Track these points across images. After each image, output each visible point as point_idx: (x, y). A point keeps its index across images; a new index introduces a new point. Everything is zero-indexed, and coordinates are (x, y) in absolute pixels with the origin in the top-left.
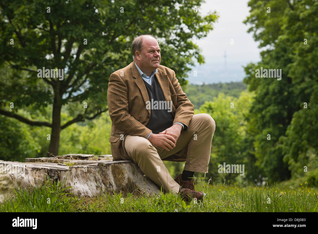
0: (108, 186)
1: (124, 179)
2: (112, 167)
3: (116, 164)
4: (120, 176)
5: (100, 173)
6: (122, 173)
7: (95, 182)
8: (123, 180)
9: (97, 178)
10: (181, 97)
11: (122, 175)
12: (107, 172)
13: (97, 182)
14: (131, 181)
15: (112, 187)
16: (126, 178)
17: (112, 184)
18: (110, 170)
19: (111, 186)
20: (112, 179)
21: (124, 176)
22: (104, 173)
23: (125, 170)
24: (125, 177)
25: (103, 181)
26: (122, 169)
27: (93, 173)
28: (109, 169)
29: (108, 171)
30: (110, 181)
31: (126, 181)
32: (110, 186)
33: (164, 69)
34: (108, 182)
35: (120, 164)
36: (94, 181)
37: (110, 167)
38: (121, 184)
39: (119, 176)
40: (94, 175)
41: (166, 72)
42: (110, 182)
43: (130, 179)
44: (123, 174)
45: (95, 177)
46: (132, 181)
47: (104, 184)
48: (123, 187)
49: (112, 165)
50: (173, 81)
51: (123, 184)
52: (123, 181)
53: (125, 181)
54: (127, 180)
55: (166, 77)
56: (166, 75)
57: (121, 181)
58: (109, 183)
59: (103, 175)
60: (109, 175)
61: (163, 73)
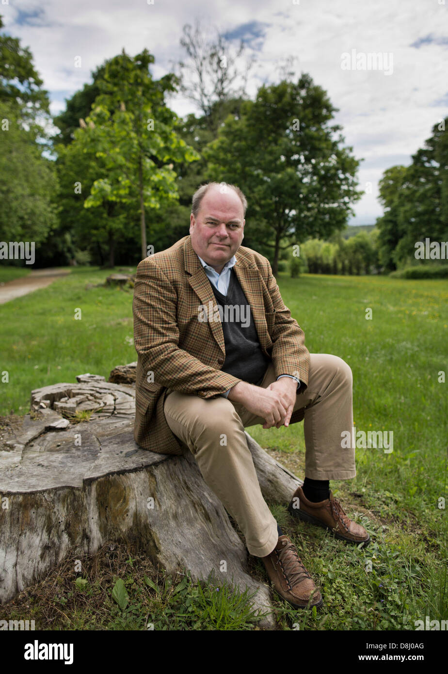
0: (78, 540)
1: (125, 515)
2: (98, 487)
3: (112, 476)
4: (118, 505)
5: (69, 501)
6: (125, 497)
7: (46, 532)
8: (123, 516)
9: (54, 519)
10: (283, 316)
11: (124, 504)
12: (85, 499)
13: (52, 531)
14: (140, 521)
15: (89, 542)
16: (129, 514)
17: (89, 534)
18: (94, 493)
19: (85, 542)
20: (92, 520)
21: (127, 507)
22: (76, 503)
23: (131, 492)
24: (128, 511)
25: (68, 525)
26: (125, 488)
27: (46, 508)
28: (90, 493)
29: (87, 497)
30: (86, 526)
31: (129, 521)
32: (83, 540)
33: (253, 256)
34: (81, 528)
35: (121, 475)
36: (43, 530)
37: (94, 487)
38: (117, 528)
39: (115, 505)
40: (48, 512)
41: (255, 263)
42: (84, 530)
43: (140, 517)
44: (125, 501)
45: (49, 518)
46: (143, 521)
47: (70, 535)
48: (121, 536)
49: (100, 482)
50: (268, 282)
51: (121, 527)
52: (124, 519)
53: (126, 521)
54: (132, 519)
55: (256, 275)
56: (257, 272)
57: (119, 519)
58: (82, 533)
59: (74, 508)
60: (86, 509)
61: (250, 265)
